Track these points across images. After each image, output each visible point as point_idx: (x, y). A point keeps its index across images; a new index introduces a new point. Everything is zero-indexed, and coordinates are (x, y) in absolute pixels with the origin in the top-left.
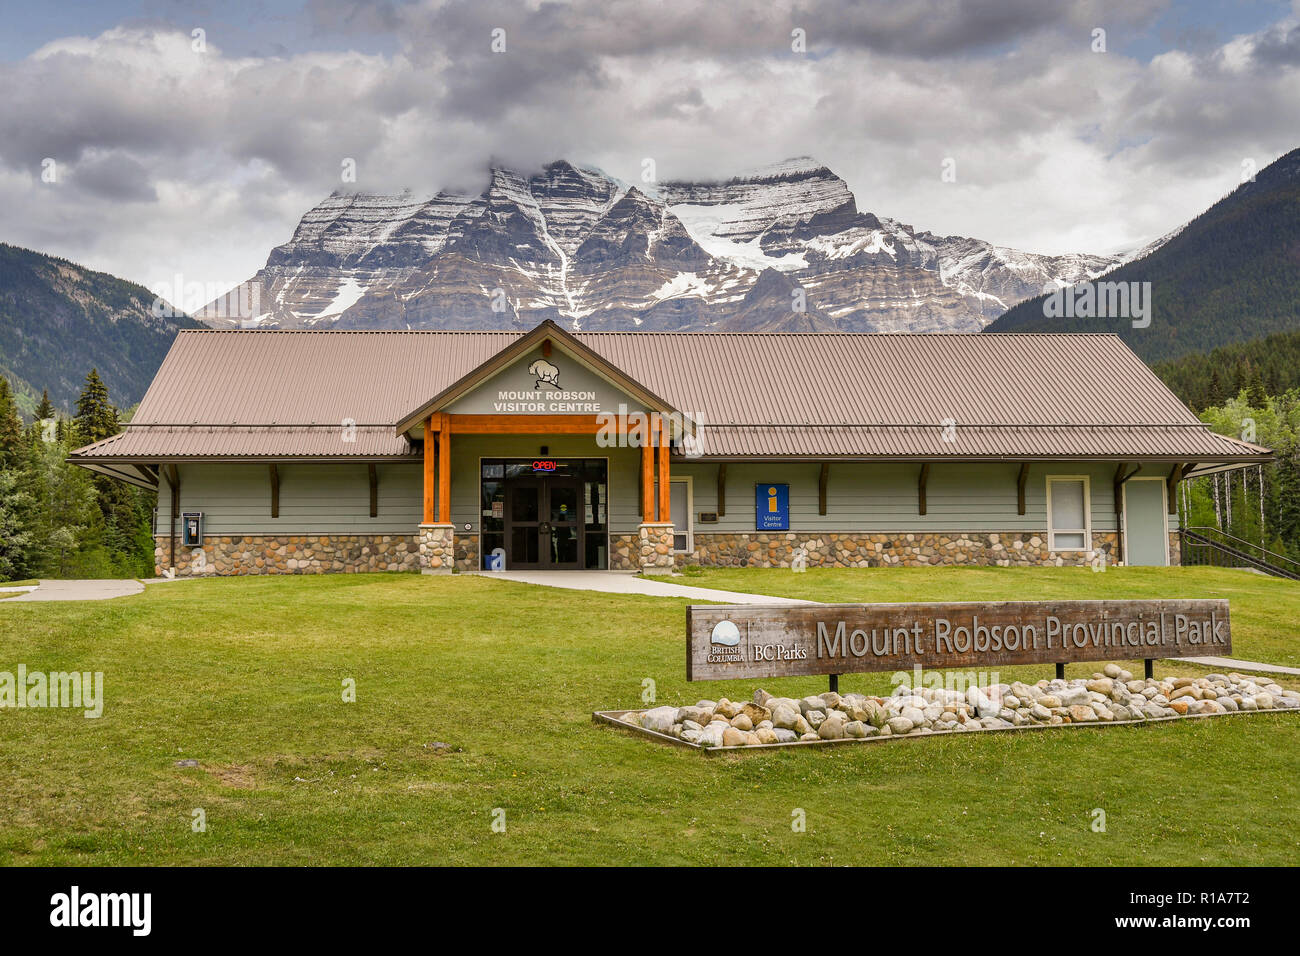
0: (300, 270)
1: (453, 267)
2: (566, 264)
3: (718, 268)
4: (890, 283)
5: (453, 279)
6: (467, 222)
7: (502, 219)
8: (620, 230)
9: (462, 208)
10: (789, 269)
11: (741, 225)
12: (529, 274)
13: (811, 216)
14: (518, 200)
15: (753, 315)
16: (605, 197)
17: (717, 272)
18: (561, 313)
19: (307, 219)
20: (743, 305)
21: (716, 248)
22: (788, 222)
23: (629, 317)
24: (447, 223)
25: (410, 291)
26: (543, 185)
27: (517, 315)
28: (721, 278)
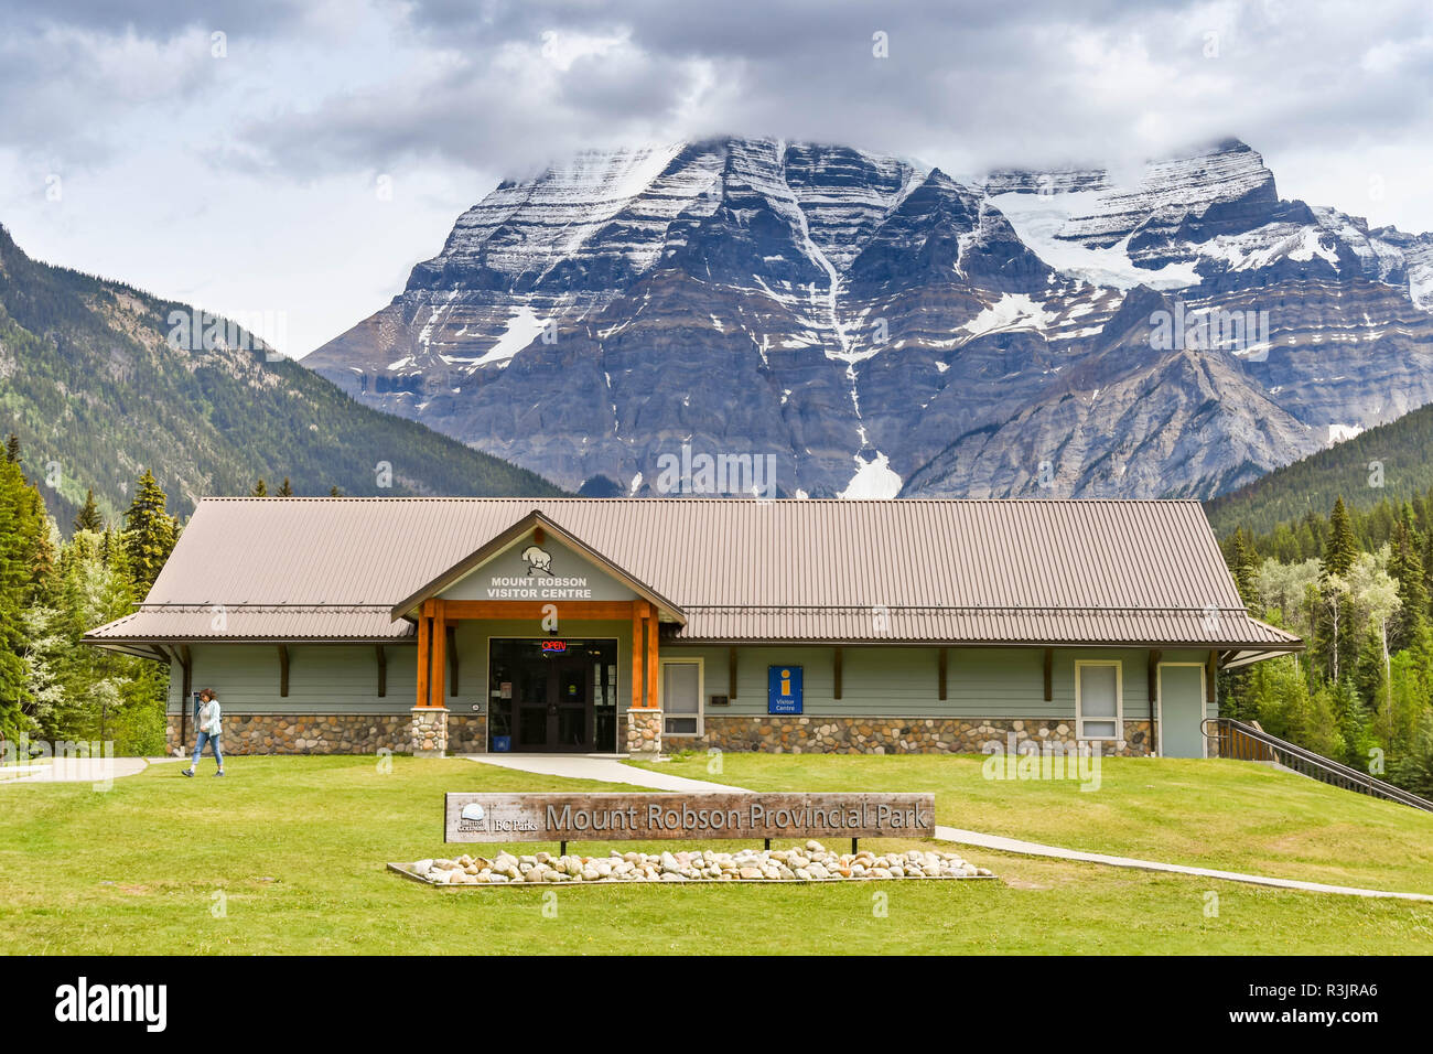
0: (453, 295)
1: (672, 290)
2: (836, 287)
3: (1062, 286)
4: (1329, 305)
5: (671, 308)
6: (692, 224)
7: (743, 219)
8: (916, 232)
9: (685, 203)
10: (1171, 287)
11: (1098, 222)
12: (782, 299)
13: (1206, 206)
14: (765, 190)
15: (1115, 356)
16: (895, 185)
17: (1061, 292)
18: (830, 355)
19: (464, 222)
20: (1100, 341)
21: (1060, 258)
22: (1171, 217)
23: (930, 361)
24: (663, 226)
25: (610, 325)
26: (803, 168)
27: (765, 358)
28: (1067, 301)
